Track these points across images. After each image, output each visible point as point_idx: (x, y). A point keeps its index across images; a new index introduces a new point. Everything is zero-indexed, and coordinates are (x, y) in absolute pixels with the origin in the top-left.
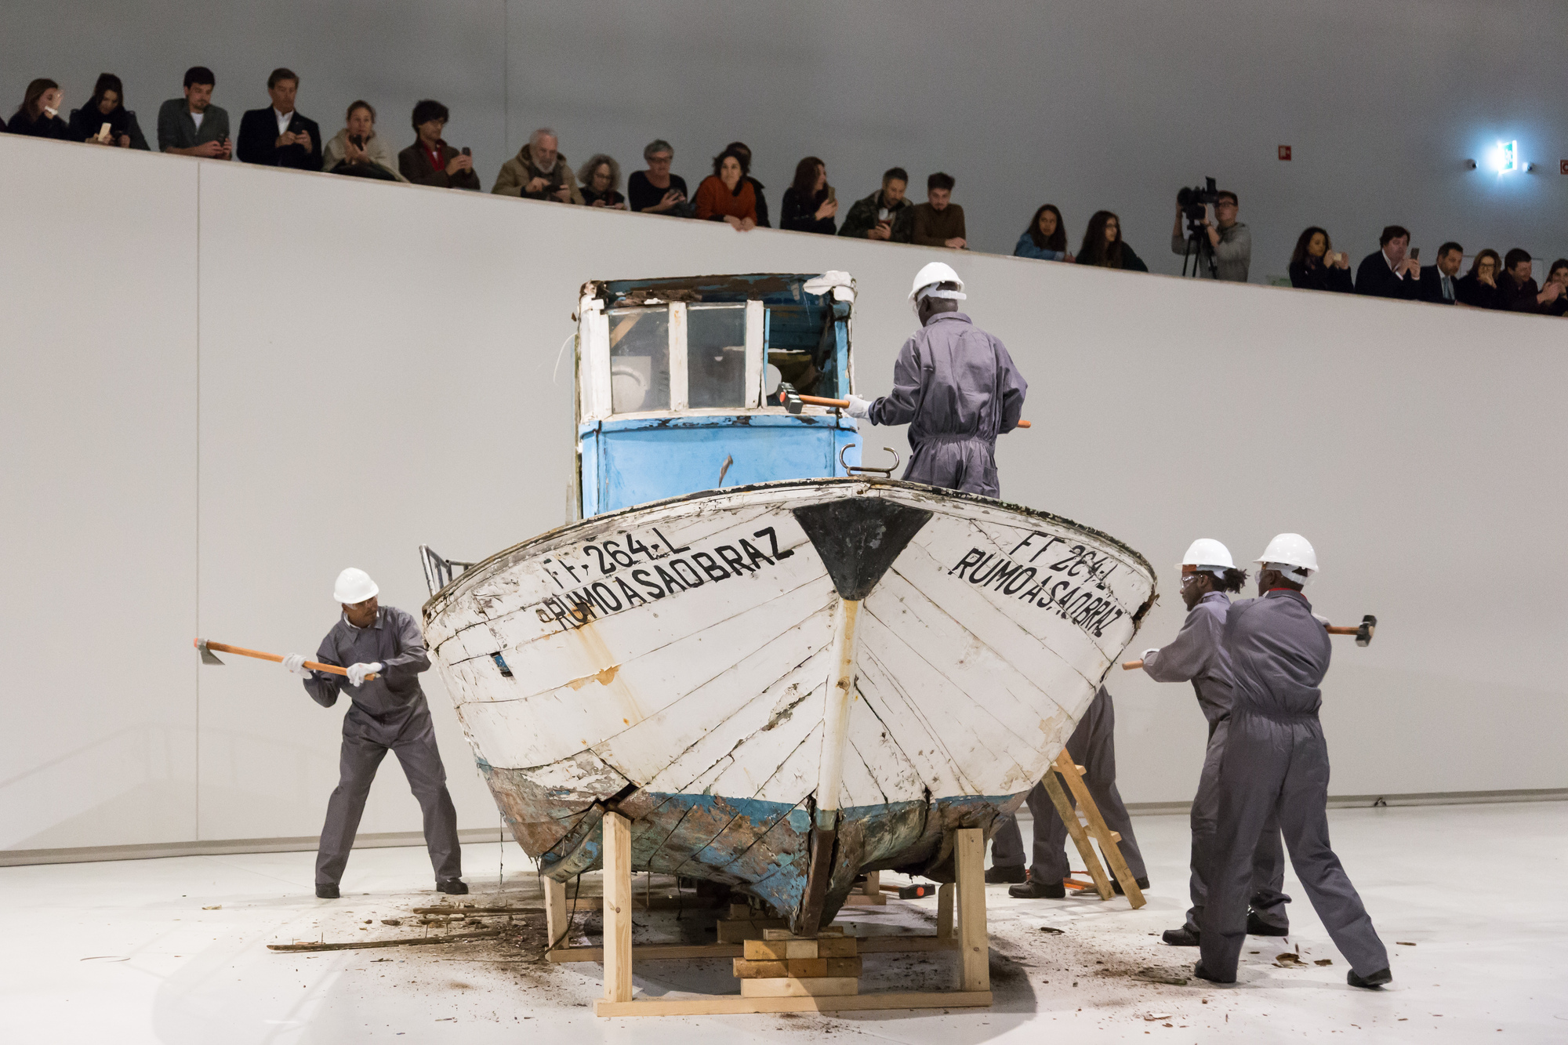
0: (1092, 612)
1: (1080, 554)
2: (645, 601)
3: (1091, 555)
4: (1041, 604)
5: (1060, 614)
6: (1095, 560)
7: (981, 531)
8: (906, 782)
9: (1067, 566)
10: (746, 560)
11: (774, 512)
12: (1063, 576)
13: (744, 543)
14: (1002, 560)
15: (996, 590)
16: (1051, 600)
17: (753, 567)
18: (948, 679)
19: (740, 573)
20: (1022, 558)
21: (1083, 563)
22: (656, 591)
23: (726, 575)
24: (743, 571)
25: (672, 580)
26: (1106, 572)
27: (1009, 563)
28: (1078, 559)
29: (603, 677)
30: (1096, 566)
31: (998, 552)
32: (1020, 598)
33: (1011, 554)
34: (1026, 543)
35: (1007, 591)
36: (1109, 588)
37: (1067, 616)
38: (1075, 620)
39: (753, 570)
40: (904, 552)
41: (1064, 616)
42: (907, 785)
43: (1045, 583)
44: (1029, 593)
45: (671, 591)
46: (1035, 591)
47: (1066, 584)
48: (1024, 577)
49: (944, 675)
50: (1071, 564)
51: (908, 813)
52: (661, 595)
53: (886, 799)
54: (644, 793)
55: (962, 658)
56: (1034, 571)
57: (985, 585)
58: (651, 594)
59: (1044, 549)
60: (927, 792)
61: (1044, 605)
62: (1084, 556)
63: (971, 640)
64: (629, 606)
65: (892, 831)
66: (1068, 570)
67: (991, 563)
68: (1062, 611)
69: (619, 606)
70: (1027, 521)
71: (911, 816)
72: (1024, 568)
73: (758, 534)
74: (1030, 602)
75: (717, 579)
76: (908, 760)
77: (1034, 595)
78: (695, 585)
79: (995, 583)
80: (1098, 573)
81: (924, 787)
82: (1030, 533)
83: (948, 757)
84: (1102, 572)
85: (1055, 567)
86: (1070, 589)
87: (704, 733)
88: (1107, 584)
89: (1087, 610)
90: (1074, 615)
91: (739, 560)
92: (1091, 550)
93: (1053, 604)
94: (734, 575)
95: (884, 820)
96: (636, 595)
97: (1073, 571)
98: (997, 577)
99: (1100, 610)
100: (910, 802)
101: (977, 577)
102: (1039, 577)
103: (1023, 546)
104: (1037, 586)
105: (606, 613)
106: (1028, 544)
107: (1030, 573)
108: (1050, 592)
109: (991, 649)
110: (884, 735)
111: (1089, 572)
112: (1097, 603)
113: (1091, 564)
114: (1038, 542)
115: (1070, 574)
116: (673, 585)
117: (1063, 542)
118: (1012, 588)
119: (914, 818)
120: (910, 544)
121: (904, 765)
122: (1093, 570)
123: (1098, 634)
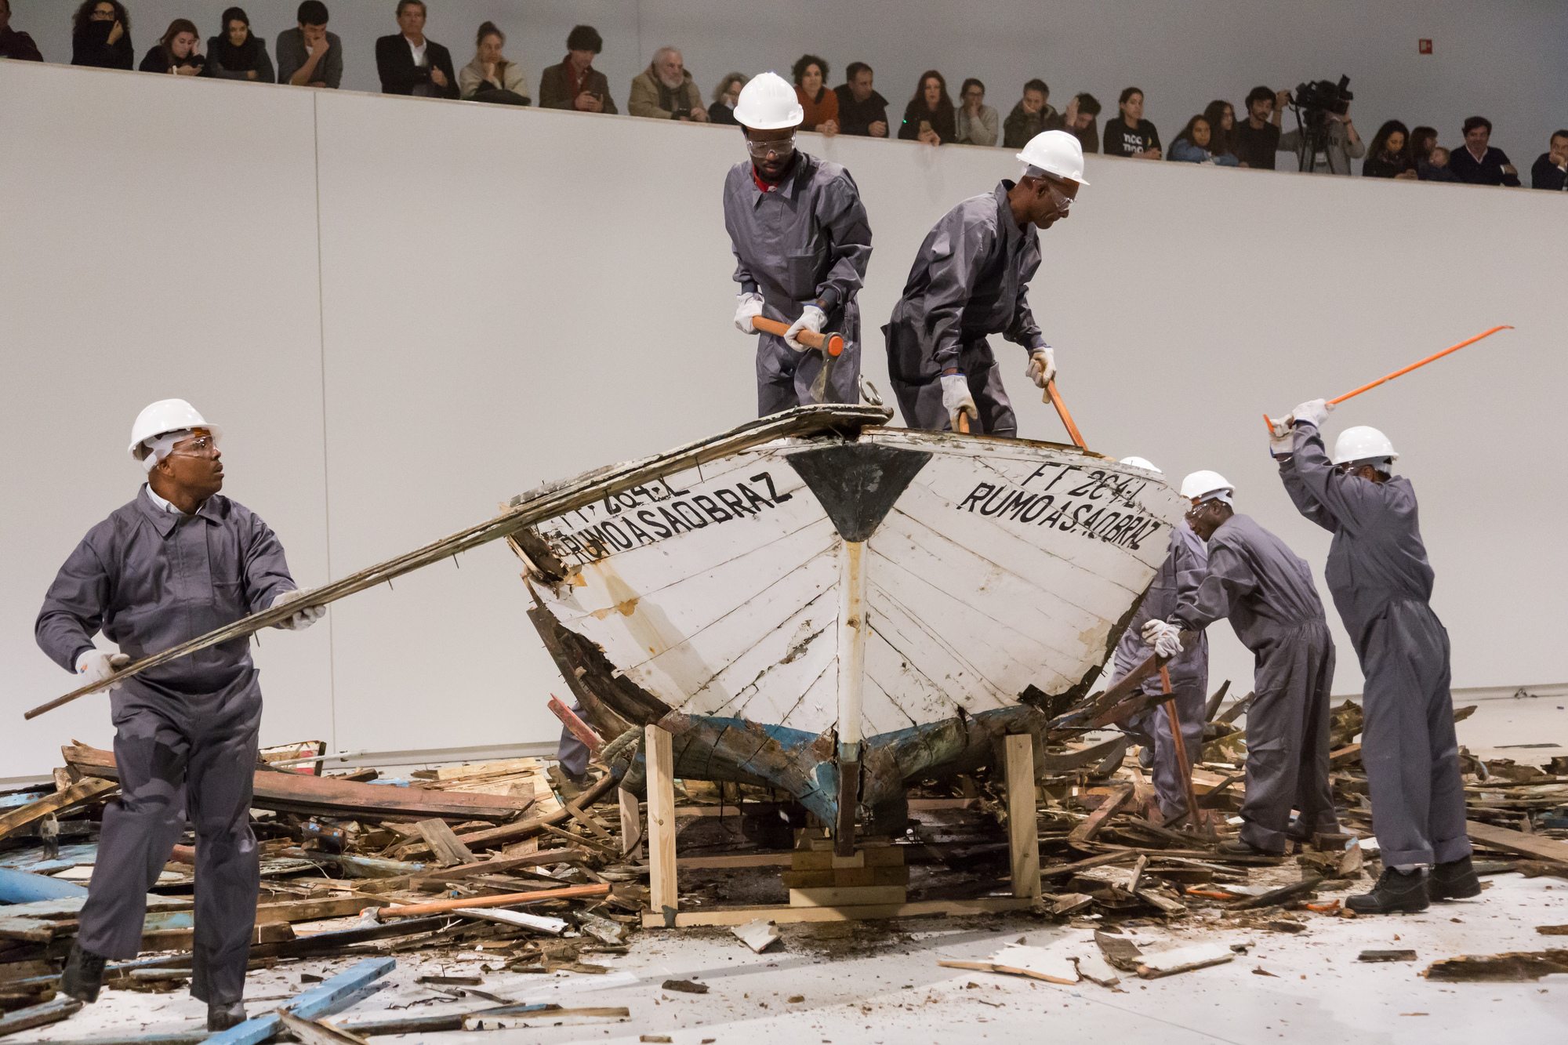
0: (1123, 529)
1: (1100, 479)
2: (653, 540)
3: (1114, 479)
4: (1063, 527)
5: (1087, 534)
6: (1119, 482)
7: (987, 466)
8: (935, 705)
9: (1087, 491)
10: (746, 503)
11: (767, 458)
12: (1085, 500)
13: (741, 487)
14: (1015, 492)
15: (1012, 519)
16: (1074, 523)
17: (754, 509)
18: (969, 605)
19: (741, 516)
20: (1037, 487)
21: (1105, 486)
22: (663, 531)
23: (728, 517)
24: (745, 513)
25: (677, 521)
26: (1133, 491)
27: (1022, 494)
28: (1098, 483)
29: (624, 609)
30: (1121, 487)
31: (1009, 484)
32: (1040, 524)
33: (1023, 484)
34: (1038, 473)
35: (1024, 519)
36: (1140, 504)
37: (1095, 536)
38: (1105, 539)
39: (754, 513)
40: (905, 492)
41: (1091, 536)
42: (936, 707)
43: (1064, 508)
44: (1049, 518)
45: (677, 531)
46: (1055, 517)
47: (1089, 508)
48: (1041, 505)
49: (964, 602)
50: (1091, 488)
51: (944, 729)
52: (668, 535)
53: (914, 723)
54: (680, 714)
55: (982, 585)
56: (1051, 499)
57: (999, 516)
58: (657, 533)
59: (1059, 478)
60: (961, 711)
61: (1068, 528)
62: (1106, 480)
63: (991, 568)
64: (639, 544)
65: (929, 747)
66: (1088, 494)
67: (1003, 495)
68: (1089, 532)
69: (629, 545)
70: (1037, 454)
71: (948, 732)
72: (1039, 497)
73: (755, 479)
74: (1051, 526)
75: (720, 520)
76: (933, 685)
77: (1055, 521)
78: (700, 526)
79: (1009, 513)
80: (1124, 493)
81: (956, 707)
82: (1042, 465)
83: (980, 677)
84: (1129, 492)
85: (1074, 493)
86: (1093, 511)
87: (727, 663)
88: (1137, 502)
89: (1118, 527)
90: (1103, 534)
91: (739, 503)
92: (1112, 474)
93: (1077, 526)
94: (736, 516)
95: (916, 740)
96: (644, 534)
97: (1095, 495)
98: (1011, 507)
99: (1133, 525)
100: (943, 721)
101: (988, 509)
102: (1058, 504)
103: (1036, 477)
104: (1057, 512)
105: (619, 550)
106: (1041, 475)
107: (1047, 501)
108: (1072, 516)
109: (1013, 574)
110: (904, 665)
111: (1113, 494)
112: (1127, 520)
113: (1115, 486)
114: (1051, 473)
115: (1092, 497)
116: (678, 525)
117: (1079, 469)
118: (1029, 516)
119: (952, 734)
120: (911, 485)
121: (930, 690)
122: (1118, 491)
123: (1135, 546)
